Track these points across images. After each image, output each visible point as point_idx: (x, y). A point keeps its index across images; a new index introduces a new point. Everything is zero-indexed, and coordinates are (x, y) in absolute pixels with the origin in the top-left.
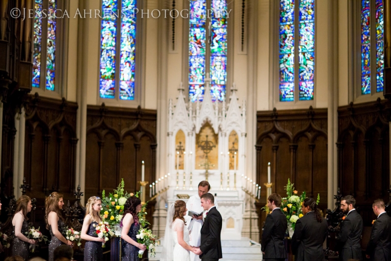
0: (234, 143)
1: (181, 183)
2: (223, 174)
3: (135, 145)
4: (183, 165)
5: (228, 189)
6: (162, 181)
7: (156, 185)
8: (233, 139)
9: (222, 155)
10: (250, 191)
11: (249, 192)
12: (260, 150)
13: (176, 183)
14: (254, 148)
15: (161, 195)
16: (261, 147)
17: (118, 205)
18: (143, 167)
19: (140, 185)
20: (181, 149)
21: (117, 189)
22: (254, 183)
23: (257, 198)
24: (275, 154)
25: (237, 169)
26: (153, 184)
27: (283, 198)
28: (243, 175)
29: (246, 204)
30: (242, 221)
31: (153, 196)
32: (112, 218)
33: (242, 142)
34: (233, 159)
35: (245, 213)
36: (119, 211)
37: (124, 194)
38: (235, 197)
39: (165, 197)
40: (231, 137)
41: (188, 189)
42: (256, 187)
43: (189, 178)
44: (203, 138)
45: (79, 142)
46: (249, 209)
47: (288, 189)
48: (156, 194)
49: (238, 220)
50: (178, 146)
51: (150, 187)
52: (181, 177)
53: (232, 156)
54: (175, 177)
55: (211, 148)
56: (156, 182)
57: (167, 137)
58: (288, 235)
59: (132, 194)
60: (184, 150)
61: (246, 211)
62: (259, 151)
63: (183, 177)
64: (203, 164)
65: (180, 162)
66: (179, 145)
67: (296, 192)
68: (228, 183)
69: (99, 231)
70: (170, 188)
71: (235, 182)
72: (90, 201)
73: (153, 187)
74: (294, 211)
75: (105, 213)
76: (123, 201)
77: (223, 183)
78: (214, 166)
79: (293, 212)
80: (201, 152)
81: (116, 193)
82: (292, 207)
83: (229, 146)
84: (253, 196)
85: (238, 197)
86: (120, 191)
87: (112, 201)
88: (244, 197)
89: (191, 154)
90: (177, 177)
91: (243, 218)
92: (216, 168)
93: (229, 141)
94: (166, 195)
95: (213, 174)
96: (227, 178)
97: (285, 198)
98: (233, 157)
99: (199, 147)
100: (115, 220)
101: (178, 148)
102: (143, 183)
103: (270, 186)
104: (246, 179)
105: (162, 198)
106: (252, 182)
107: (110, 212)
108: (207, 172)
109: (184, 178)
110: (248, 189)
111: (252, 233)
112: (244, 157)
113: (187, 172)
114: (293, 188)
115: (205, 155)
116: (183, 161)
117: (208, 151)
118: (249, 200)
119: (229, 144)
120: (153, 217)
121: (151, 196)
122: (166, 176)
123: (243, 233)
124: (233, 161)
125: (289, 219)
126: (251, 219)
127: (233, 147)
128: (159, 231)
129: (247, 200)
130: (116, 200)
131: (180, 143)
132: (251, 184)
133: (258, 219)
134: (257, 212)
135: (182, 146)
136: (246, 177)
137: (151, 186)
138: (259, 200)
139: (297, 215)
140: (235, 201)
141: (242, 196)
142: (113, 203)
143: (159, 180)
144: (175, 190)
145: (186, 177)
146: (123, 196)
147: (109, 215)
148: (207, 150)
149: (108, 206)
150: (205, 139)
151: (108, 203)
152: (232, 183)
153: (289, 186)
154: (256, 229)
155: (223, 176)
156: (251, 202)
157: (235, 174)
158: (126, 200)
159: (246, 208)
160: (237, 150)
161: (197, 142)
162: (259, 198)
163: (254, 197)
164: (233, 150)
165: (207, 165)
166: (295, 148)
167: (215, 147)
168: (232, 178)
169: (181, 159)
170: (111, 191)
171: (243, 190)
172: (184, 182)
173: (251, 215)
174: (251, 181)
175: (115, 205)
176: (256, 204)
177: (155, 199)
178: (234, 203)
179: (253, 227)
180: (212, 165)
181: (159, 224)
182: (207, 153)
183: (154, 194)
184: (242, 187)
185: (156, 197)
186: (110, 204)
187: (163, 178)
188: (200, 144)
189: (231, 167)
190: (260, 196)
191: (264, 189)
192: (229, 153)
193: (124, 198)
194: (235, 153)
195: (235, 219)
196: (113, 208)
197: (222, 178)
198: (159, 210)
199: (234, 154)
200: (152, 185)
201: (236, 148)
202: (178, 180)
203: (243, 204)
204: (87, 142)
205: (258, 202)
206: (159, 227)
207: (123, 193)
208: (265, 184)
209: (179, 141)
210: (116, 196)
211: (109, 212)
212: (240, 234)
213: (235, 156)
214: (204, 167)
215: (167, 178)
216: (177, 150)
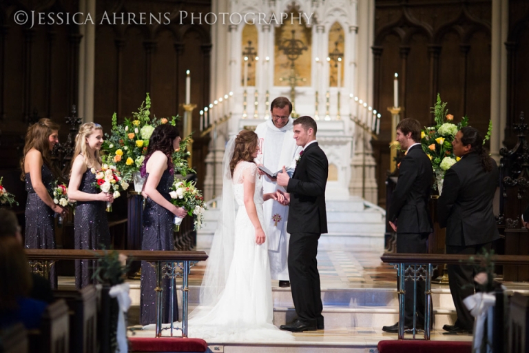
0: (337, 44)
1: (250, 108)
2: (319, 93)
3: (176, 46)
4: (254, 78)
5: (328, 118)
6: (220, 106)
7: (211, 111)
8: (336, 36)
9: (318, 62)
10: (363, 121)
11: (362, 123)
12: (380, 55)
13: (242, 108)
14: (371, 51)
15: (219, 127)
16: (382, 50)
17: (140, 138)
18: (188, 80)
19: (184, 110)
20: (250, 52)
21: (138, 112)
22: (370, 108)
23: (374, 132)
24: (404, 61)
25: (342, 85)
26: (206, 109)
27: (429, 128)
28: (351, 95)
29: (356, 143)
30: (349, 169)
31: (204, 129)
32: (130, 161)
33: (350, 41)
34: (335, 69)
35: (355, 158)
36: (141, 149)
37: (151, 120)
38: (338, 131)
39: (224, 131)
40: (333, 33)
41: (261, 117)
42: (373, 114)
43: (265, 100)
44: (287, 35)
45: (83, 40)
46: (361, 150)
47: (436, 112)
48: (209, 126)
49: (344, 168)
50: (246, 48)
51: (200, 115)
52: (250, 99)
53: (334, 64)
54: (241, 99)
55: (299, 52)
56: (211, 106)
57: (229, 34)
58: (437, 192)
59: (164, 121)
60: (256, 54)
61: (357, 154)
62: (378, 57)
63: (253, 99)
64: (286, 76)
65: (250, 74)
66: (247, 45)
67: (450, 117)
68: (328, 108)
69: (102, 181)
70: (233, 117)
71: (339, 107)
72: (83, 129)
73: (206, 115)
74: (448, 150)
75: (116, 153)
76: (148, 131)
77: (319, 107)
78: (305, 80)
79: (445, 151)
80: (284, 58)
81: (136, 119)
82: (444, 144)
83: (329, 49)
84: (368, 129)
85: (343, 131)
86: (143, 114)
87: (129, 132)
88: (353, 131)
89: (268, 61)
90: (245, 99)
91: (351, 166)
92: (308, 83)
93: (330, 40)
94: (227, 128)
95: (302, 94)
96: (325, 100)
97: (433, 128)
98: (336, 66)
99: (280, 49)
100: (134, 165)
101: (246, 51)
102: (188, 106)
103: (397, 113)
104: (357, 102)
105: (221, 132)
106: (367, 108)
107: (125, 152)
108: (293, 90)
109: (256, 99)
110: (359, 118)
111: (366, 190)
112: (353, 65)
113: (261, 91)
114: (445, 110)
115: (291, 62)
116: (254, 73)
117: (295, 56)
118: (362, 136)
119: (329, 45)
120: (205, 164)
121: (201, 129)
122: (226, 97)
123: (352, 190)
124: (336, 73)
125: (439, 164)
126: (364, 166)
127: (336, 50)
128: (214, 185)
129: (359, 136)
130: (136, 131)
131: (250, 43)
132: (365, 110)
133: (376, 167)
134: (373, 155)
135: (253, 48)
136: (356, 99)
137: (201, 112)
138: (378, 136)
139: (452, 157)
140: (339, 137)
141: (350, 129)
142: (131, 136)
143: (216, 102)
144: (241, 120)
145: (259, 99)
146: (149, 124)
147: (123, 156)
148: (293, 54)
149: (122, 140)
150: (290, 37)
151: (122, 135)
152: (334, 109)
153: (438, 107)
154: (372, 183)
155: (319, 97)
156: (364, 140)
157: (339, 94)
158: (154, 129)
159: (356, 149)
160: (342, 55)
161: (278, 41)
162: (378, 132)
163: (370, 131)
164: (336, 55)
165: (293, 79)
166: (438, 51)
167: (306, 49)
168: (334, 100)
169: (251, 70)
170: (127, 114)
171: (351, 119)
172: (256, 106)
173: (364, 160)
174: (365, 105)
175: (135, 139)
176: (373, 142)
177: (208, 134)
178: (337, 139)
179: (367, 180)
180: (302, 80)
181: (214, 174)
182: (293, 59)
183: (206, 125)
184: (350, 115)
185: (209, 130)
186: (126, 137)
187: (221, 100)
188: (281, 44)
189: (333, 82)
190: (380, 130)
191: (386, 119)
192: (329, 59)
193: (150, 126)
194: (340, 59)
195: (339, 167)
196: (132, 144)
197: (317, 101)
198: (214, 152)
199: (337, 60)
200: (203, 110)
201: (341, 52)
202: (245, 103)
203: (352, 142)
204: (96, 40)
205: (376, 138)
206: (215, 179)
207: (148, 118)
208: (388, 109)
209: (248, 39)
210: (136, 123)
211: (123, 150)
212: (347, 191)
213: (339, 65)
214: (288, 81)
215: (228, 100)
216: (244, 54)
